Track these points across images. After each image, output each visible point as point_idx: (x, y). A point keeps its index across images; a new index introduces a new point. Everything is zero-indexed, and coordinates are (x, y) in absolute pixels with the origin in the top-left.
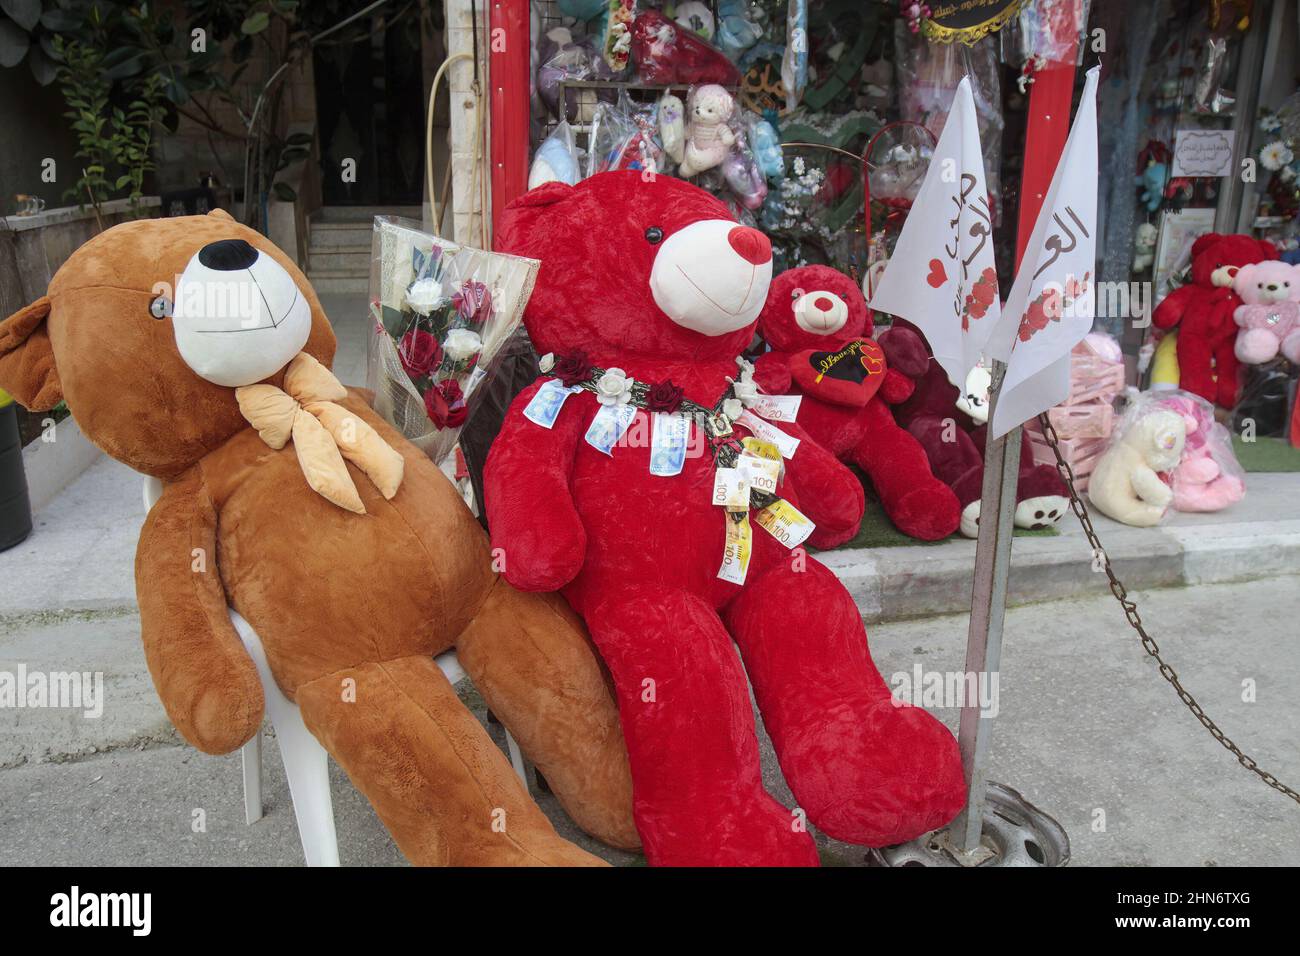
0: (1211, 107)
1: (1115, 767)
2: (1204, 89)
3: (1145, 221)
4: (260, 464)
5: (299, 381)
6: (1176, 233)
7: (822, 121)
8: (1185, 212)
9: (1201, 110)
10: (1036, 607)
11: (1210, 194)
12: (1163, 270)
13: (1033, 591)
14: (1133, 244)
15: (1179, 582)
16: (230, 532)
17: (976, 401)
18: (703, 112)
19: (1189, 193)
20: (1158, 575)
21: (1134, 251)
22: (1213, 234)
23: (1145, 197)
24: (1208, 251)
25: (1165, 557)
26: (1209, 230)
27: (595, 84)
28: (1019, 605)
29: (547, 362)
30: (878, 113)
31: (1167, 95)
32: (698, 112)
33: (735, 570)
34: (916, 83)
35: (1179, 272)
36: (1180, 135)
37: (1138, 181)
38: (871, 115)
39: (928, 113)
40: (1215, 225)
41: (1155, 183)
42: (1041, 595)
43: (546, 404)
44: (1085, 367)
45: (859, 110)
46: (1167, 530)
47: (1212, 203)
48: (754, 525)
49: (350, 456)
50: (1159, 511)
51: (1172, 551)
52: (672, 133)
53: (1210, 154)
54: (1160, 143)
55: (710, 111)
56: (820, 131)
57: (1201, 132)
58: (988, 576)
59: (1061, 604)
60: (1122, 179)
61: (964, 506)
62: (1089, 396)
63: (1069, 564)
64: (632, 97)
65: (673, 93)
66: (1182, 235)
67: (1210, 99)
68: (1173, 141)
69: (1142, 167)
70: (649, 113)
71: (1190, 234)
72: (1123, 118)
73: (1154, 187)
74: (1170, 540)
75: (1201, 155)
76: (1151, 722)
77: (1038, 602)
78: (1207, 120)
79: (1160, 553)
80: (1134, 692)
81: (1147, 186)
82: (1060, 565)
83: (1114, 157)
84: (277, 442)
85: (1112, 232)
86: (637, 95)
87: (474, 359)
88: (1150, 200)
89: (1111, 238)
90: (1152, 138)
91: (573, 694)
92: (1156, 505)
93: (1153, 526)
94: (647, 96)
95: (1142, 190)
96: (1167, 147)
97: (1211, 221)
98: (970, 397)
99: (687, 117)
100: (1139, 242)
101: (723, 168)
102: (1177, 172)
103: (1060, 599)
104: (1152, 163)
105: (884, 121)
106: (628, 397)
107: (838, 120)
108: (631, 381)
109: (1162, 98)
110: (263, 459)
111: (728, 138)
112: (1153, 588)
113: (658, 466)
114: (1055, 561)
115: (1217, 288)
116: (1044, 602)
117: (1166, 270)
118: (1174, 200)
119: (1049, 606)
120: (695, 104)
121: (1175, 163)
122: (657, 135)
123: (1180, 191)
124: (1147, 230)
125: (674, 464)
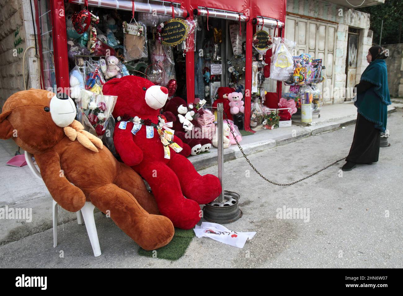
0: (217, 59)
1: (237, 189)
2: (215, 55)
3: (207, 85)
4: (69, 145)
5: (75, 125)
6: (213, 87)
7: (132, 64)
8: (215, 83)
9: (215, 60)
10: (209, 168)
11: (219, 78)
12: (212, 96)
13: (208, 164)
14: (204, 91)
15: (235, 158)
16: (64, 162)
17: (187, 126)
18: (111, 63)
19: (215, 78)
20: (231, 157)
21: (205, 92)
22: (221, 87)
23: (206, 80)
24: (221, 91)
25: (231, 153)
26: (220, 86)
27: (83, 56)
28: (206, 168)
29: (119, 118)
30: (145, 62)
31: (208, 57)
32: (110, 63)
33: (168, 156)
34: (154, 54)
35: (216, 96)
36: (211, 65)
37: (204, 76)
38: (144, 62)
39: (158, 62)
40: (221, 85)
41: (208, 76)
42: (210, 165)
43: (123, 125)
44: (208, 116)
45: (140, 61)
46: (230, 148)
47: (220, 80)
48: (169, 147)
49: (92, 141)
50: (228, 144)
51: (232, 152)
52: (104, 68)
53: (218, 69)
54: (207, 67)
55: (113, 62)
56: (132, 67)
57: (215, 65)
58: (220, 146)
59: (214, 166)
60: (200, 76)
61: (192, 148)
62: (209, 123)
63: (214, 157)
64: (92, 59)
65: (102, 58)
66: (215, 88)
67: (216, 57)
68: (210, 67)
69: (204, 73)
70: (97, 63)
71: (216, 87)
72: (198, 62)
73: (208, 77)
74: (231, 150)
75: (216, 70)
76: (240, 181)
77: (210, 167)
78: (216, 62)
79: (230, 153)
80: (235, 177)
81: (206, 77)
82: (213, 158)
83: (197, 71)
84: (74, 139)
85: (199, 88)
86: (93, 58)
87: (104, 119)
88: (207, 80)
89: (199, 90)
90: (205, 66)
91: (141, 189)
92: (227, 143)
93: (227, 148)
94: (96, 59)
95: (204, 78)
96: (209, 68)
97: (220, 84)
98: (186, 125)
99: (107, 64)
100: (206, 90)
101: (117, 77)
102: (212, 74)
103: (214, 165)
104: (206, 72)
105: (147, 64)
106: (140, 122)
107: (136, 64)
108: (140, 119)
109: (207, 57)
110: (70, 144)
111: (118, 69)
112: (230, 160)
113: (148, 136)
114: (212, 157)
115: (225, 99)
116: (211, 167)
117: (213, 96)
118: (212, 81)
119: (212, 167)
120: (109, 61)
121: (211, 72)
122: (100, 69)
123: (213, 78)
124: (207, 87)
125: (152, 136)
